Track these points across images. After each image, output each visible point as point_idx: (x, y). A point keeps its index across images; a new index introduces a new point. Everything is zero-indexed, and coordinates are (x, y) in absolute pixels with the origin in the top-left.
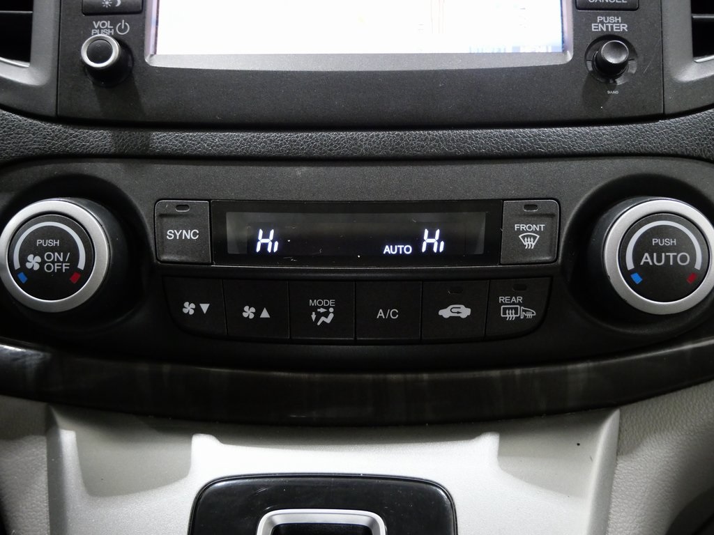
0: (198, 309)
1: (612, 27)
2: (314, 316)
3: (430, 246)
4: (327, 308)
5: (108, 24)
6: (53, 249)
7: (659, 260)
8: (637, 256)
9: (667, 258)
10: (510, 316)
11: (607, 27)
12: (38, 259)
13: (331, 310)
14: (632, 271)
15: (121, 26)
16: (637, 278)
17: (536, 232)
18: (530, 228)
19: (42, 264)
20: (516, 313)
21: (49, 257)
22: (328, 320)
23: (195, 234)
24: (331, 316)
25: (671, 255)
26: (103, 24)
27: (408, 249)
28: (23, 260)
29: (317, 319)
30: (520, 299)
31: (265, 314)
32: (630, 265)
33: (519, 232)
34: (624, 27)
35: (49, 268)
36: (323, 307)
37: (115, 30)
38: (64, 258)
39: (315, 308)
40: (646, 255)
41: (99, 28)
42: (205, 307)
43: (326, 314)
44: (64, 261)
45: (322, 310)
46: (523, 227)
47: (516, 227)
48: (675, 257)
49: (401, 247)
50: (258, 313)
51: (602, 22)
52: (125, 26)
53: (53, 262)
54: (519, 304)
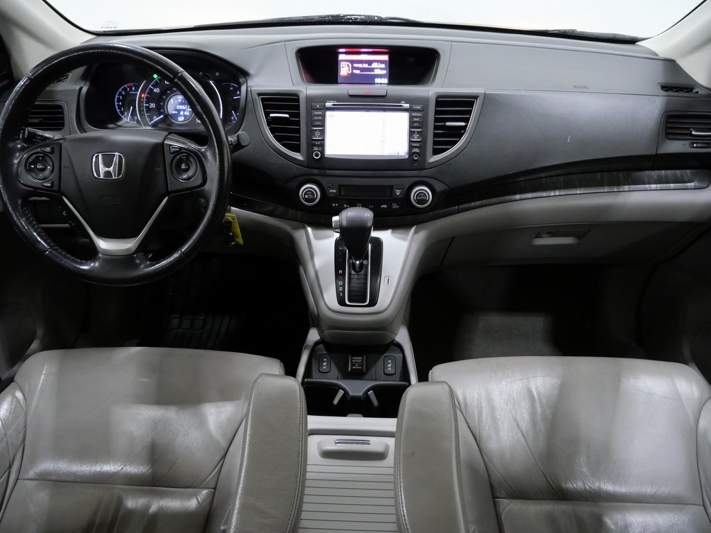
6: (310, 194)
8: (416, 197)
11: (415, 151)
16: (416, 201)
18: (398, 191)
19: (308, 197)
20: (395, 207)
23: (335, 191)
32: (415, 199)
34: (418, 151)
37: (318, 149)
40: (419, 197)
41: (315, 149)
47: (395, 191)
52: (321, 149)
54: (396, 205)
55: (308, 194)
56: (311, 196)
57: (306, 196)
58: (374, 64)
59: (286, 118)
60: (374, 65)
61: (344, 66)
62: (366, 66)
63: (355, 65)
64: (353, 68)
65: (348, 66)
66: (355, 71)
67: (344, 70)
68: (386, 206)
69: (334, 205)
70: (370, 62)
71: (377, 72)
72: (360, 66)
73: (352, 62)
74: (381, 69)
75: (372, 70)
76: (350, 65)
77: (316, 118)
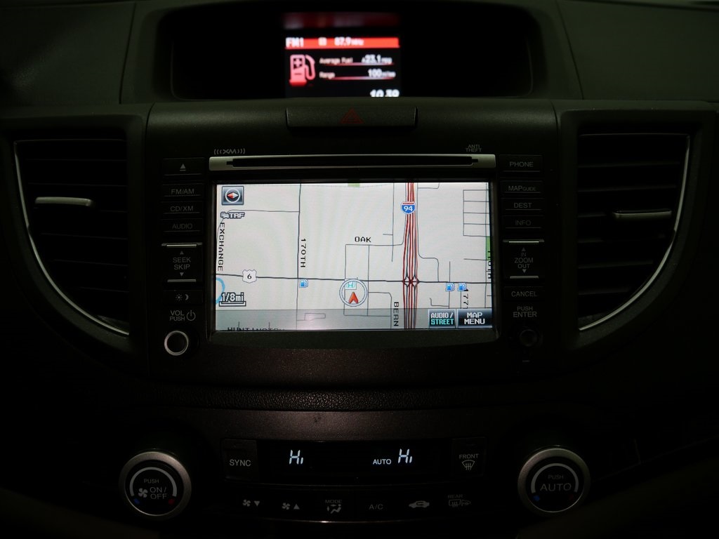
0: (252, 504)
1: (527, 314)
2: (328, 509)
3: (403, 459)
4: (337, 504)
5: (180, 313)
6: (156, 485)
7: (552, 488)
8: (538, 485)
9: (557, 487)
10: (455, 505)
11: (523, 314)
12: (146, 491)
13: (340, 505)
14: (534, 494)
15: (189, 314)
16: (537, 498)
17: (473, 459)
18: (469, 456)
19: (148, 494)
20: (458, 503)
21: (153, 490)
22: (338, 511)
23: (248, 463)
24: (339, 509)
25: (560, 485)
26: (177, 313)
27: (389, 461)
28: (136, 491)
29: (331, 510)
30: (461, 496)
31: (296, 507)
32: (533, 490)
33: (462, 460)
34: (535, 314)
35: (153, 496)
36: (334, 504)
37: (186, 318)
38: (163, 491)
39: (329, 505)
40: (544, 485)
41: (174, 315)
42: (257, 503)
43: (336, 508)
44: (163, 492)
45: (333, 505)
46: (465, 456)
47: (460, 457)
48: (562, 486)
49: (384, 460)
50: (291, 507)
51: (520, 311)
52: (193, 314)
53: (156, 493)
54: (461, 498)
55: (146, 486)
56: (159, 493)
57: (143, 493)
58: (368, 57)
59: (81, 207)
60: (369, 60)
61: (298, 63)
62: (348, 61)
63: (322, 61)
64: (320, 68)
65: (308, 63)
66: (323, 75)
67: (299, 73)
68: (426, 504)
69: (247, 503)
70: (358, 54)
71: (375, 74)
72: (336, 62)
73: (317, 54)
74: (384, 68)
75: (364, 70)
76: (312, 61)
77: (175, 210)
